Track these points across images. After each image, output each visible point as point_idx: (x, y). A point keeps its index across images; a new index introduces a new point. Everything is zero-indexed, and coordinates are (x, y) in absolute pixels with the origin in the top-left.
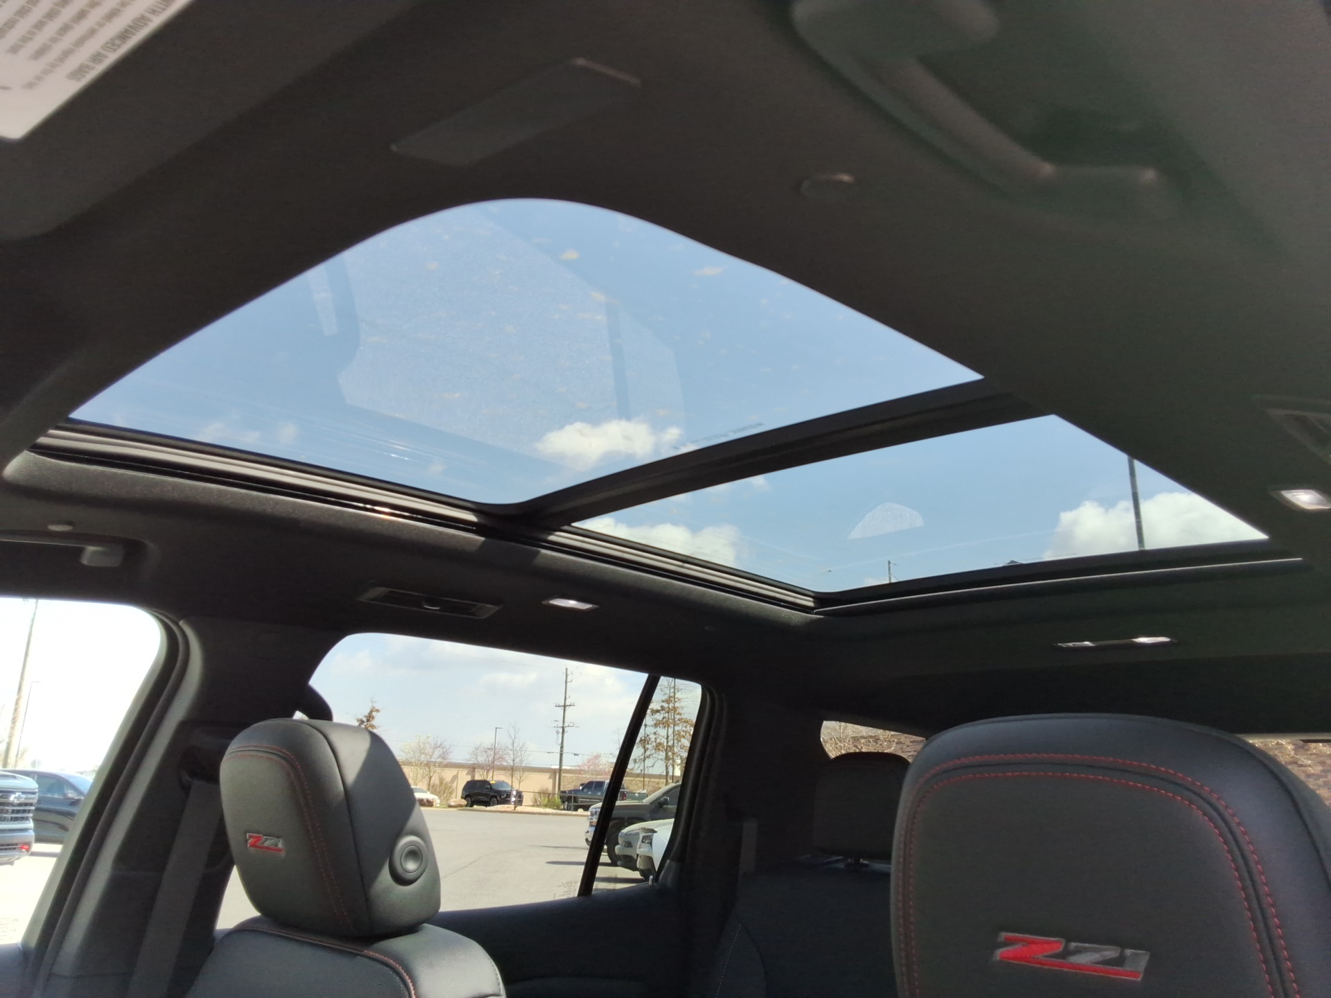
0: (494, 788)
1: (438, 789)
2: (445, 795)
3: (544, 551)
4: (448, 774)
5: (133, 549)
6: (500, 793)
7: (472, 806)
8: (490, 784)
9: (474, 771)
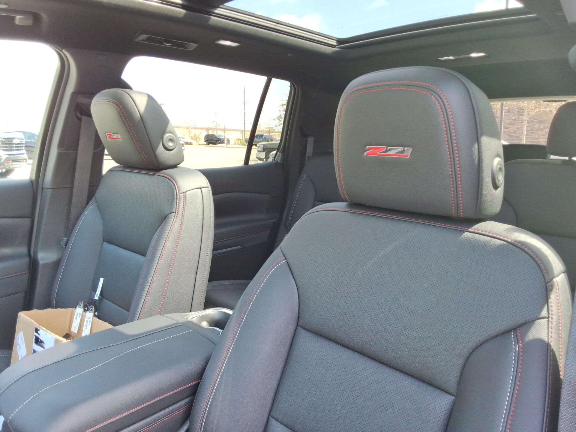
0: (217, 137)
1: (194, 138)
2: (197, 140)
3: (213, 18)
4: (197, 132)
5: (36, 17)
6: (220, 139)
7: (209, 144)
8: (215, 136)
9: (208, 131)
